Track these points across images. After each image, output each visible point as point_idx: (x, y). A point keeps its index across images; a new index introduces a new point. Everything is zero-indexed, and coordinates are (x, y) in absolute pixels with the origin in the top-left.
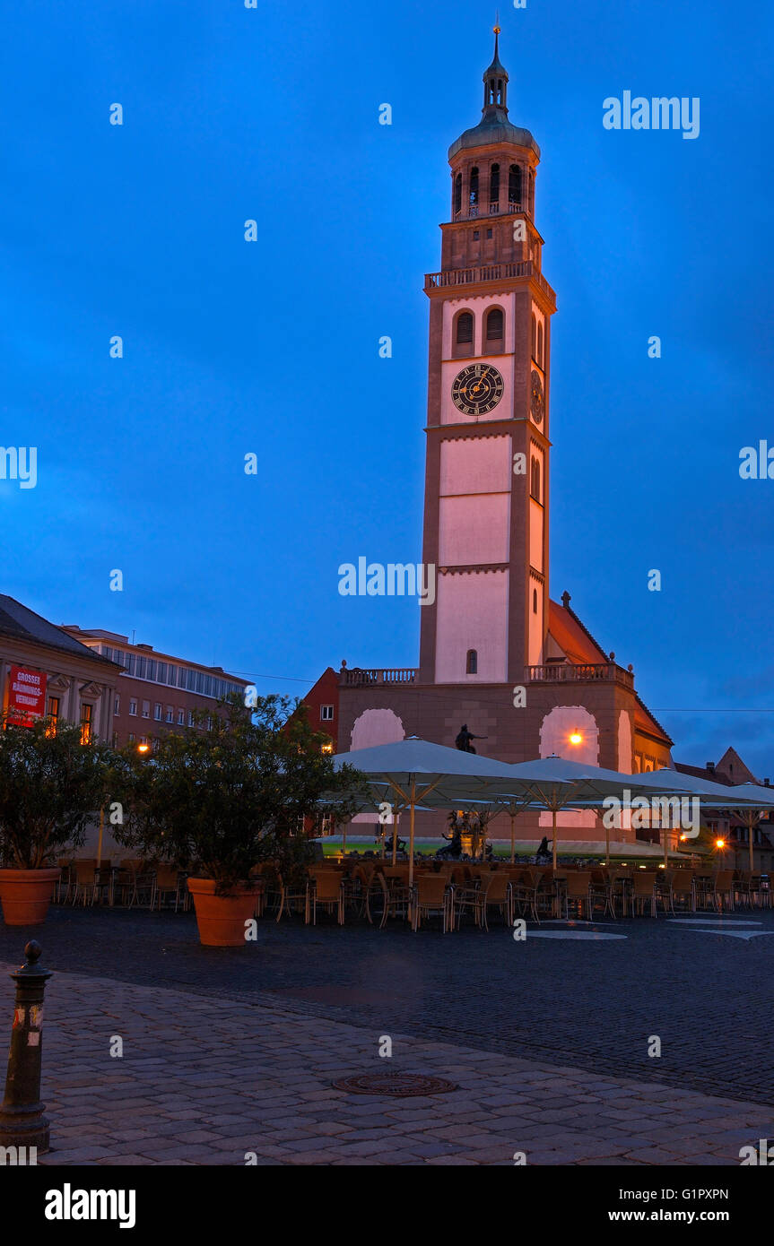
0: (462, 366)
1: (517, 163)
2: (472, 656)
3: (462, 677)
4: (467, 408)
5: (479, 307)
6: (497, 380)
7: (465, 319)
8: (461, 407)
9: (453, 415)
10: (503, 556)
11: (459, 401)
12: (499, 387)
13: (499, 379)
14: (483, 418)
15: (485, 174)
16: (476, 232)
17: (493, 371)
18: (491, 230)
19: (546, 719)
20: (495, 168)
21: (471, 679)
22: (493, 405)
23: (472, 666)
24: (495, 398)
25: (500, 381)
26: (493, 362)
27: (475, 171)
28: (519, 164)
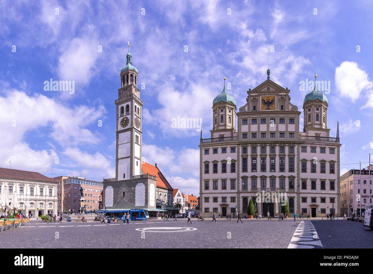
0: (122, 118)
2: (124, 175)
3: (123, 179)
4: (123, 126)
5: (124, 105)
7: (122, 108)
8: (122, 126)
9: (120, 128)
10: (129, 155)
11: (122, 125)
12: (128, 121)
14: (126, 128)
15: (126, 77)
16: (124, 90)
17: (127, 118)
18: (127, 89)
19: (136, 186)
20: (127, 75)
22: (127, 125)
23: (124, 177)
25: (128, 120)
26: (127, 116)
27: (124, 77)
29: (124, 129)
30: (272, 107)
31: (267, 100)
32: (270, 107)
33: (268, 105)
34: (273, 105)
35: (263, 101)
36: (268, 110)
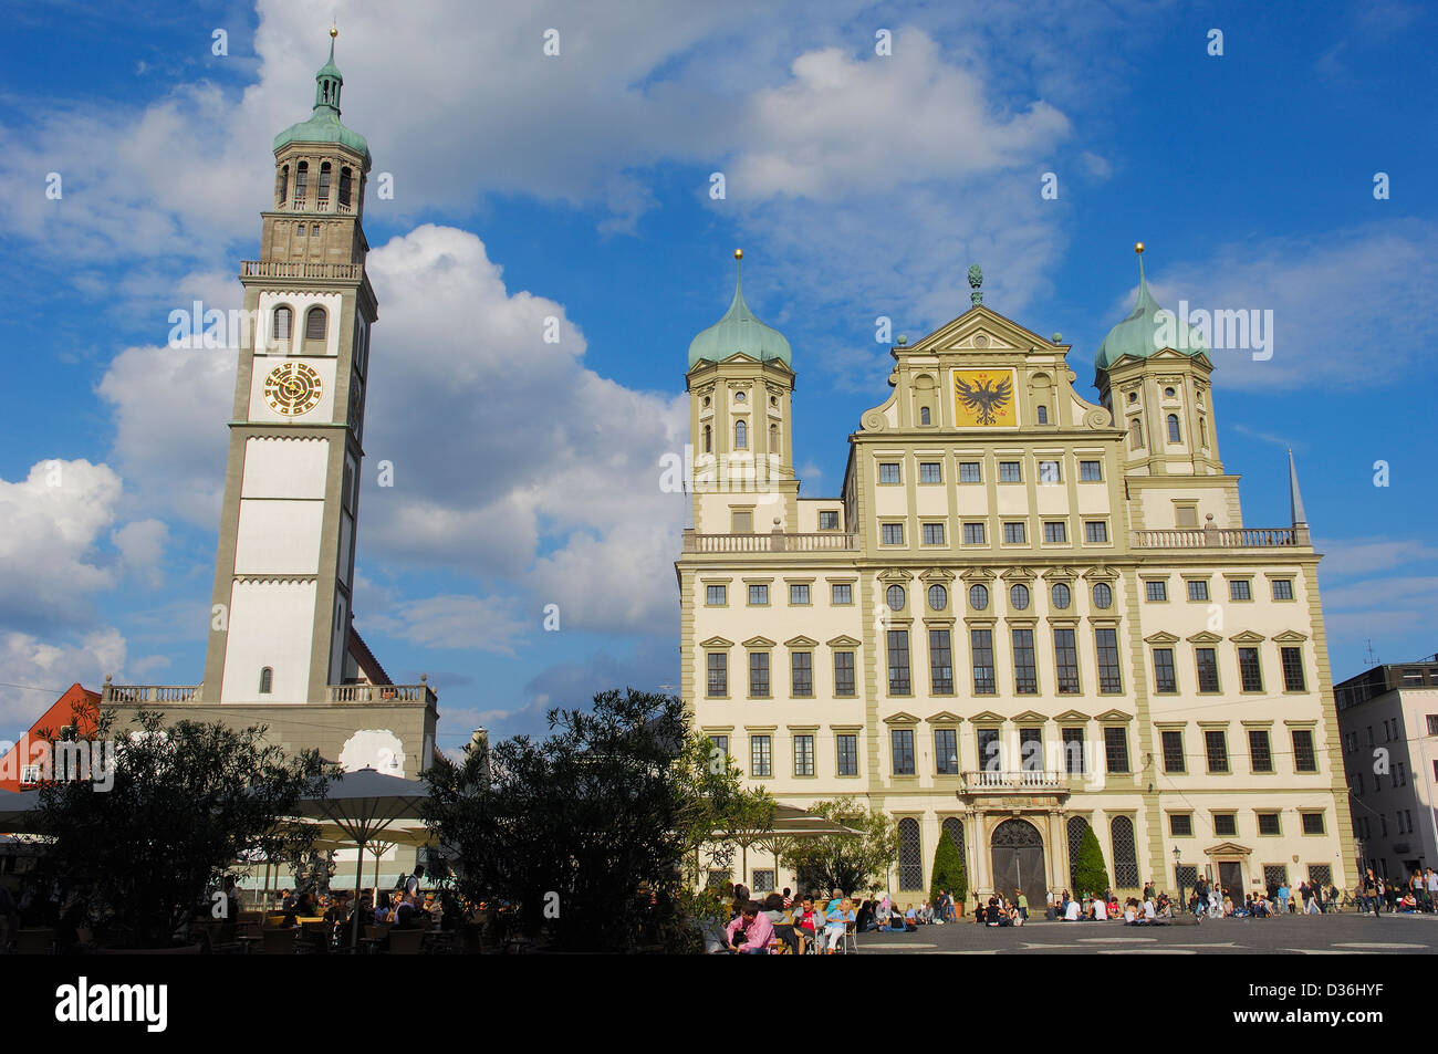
0: (277, 363)
1: (348, 165)
2: (267, 673)
3: (254, 697)
4: (280, 407)
6: (316, 381)
8: (273, 405)
9: (264, 409)
10: (311, 567)
11: (272, 398)
12: (316, 389)
13: (317, 381)
14: (298, 420)
15: (314, 169)
16: (302, 227)
17: (313, 371)
18: (318, 227)
19: (347, 744)
20: (326, 167)
21: (265, 699)
22: (310, 406)
23: (266, 686)
24: (313, 400)
25: (318, 383)
26: (312, 363)
27: (304, 166)
28: (351, 167)
29: (284, 420)
30: (1002, 414)
31: (979, 386)
32: (995, 413)
33: (985, 406)
34: (1004, 407)
35: (963, 388)
36: (986, 424)
